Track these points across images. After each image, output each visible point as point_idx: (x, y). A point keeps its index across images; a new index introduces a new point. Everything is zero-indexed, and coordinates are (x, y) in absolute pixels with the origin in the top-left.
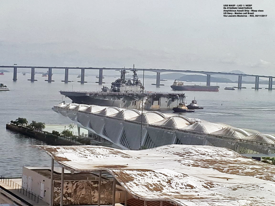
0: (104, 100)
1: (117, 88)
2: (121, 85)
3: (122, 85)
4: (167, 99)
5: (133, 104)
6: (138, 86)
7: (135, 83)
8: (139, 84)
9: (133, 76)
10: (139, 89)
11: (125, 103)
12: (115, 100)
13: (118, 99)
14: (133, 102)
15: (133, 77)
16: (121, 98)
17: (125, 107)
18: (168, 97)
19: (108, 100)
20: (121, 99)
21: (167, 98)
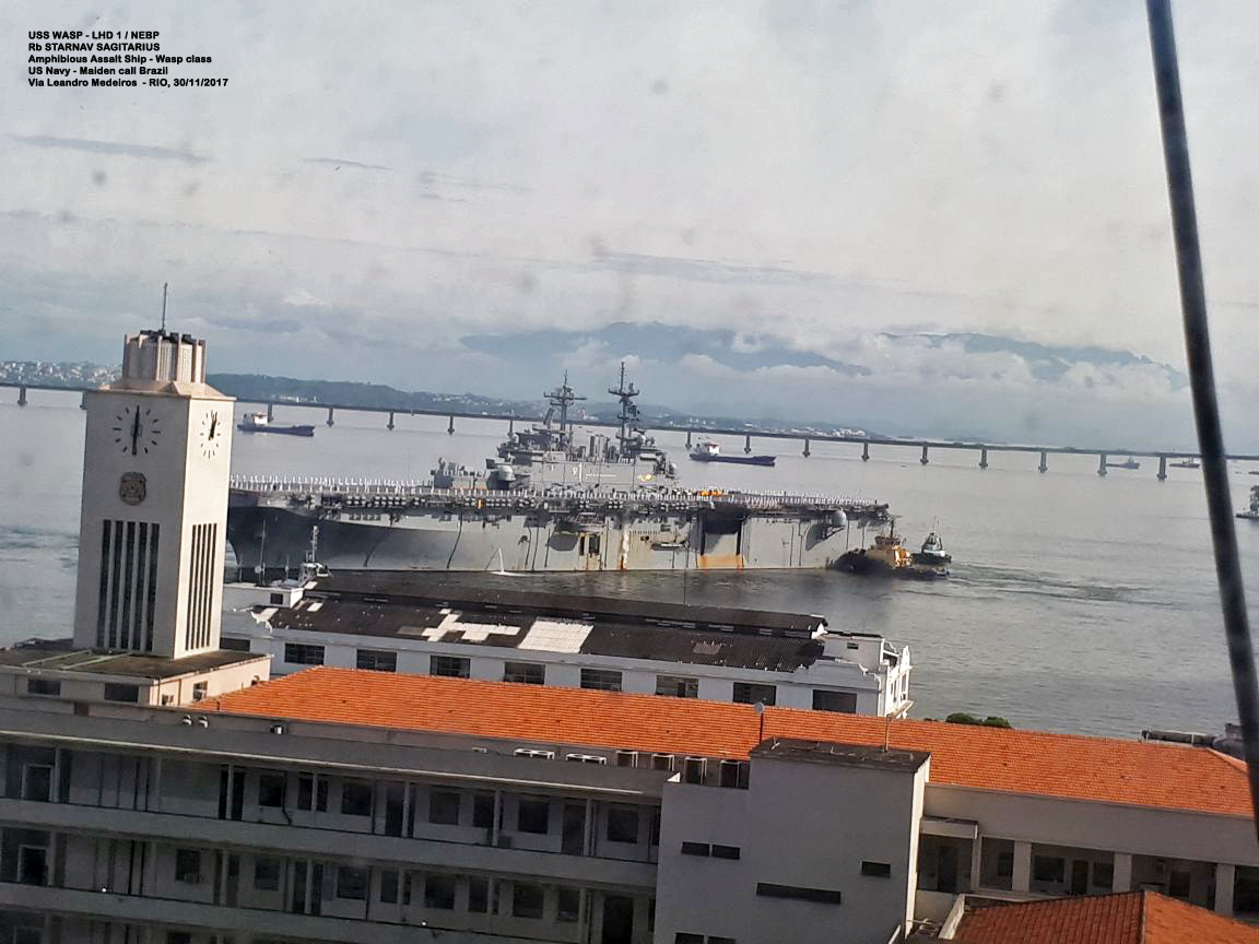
2: (533, 458)
3: (540, 458)
5: (583, 549)
6: (638, 462)
8: (644, 455)
10: (649, 477)
11: (533, 546)
13: (484, 527)
14: (583, 540)
16: (508, 518)
18: (795, 520)
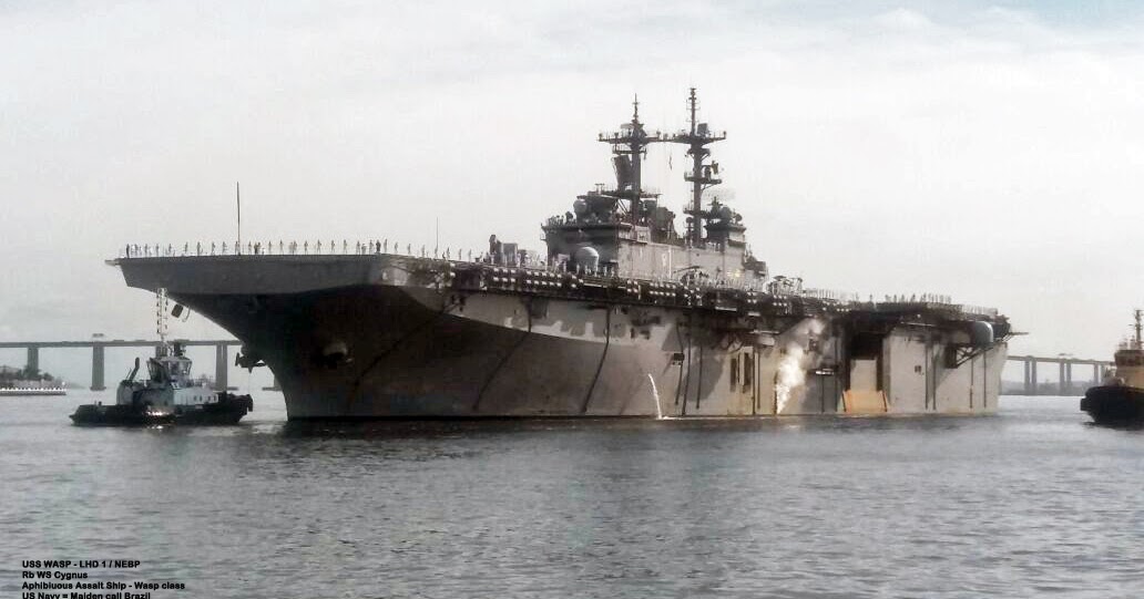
0: (528, 334)
1: (595, 252)
2: (621, 235)
3: (627, 236)
4: (923, 346)
5: (734, 379)
6: (728, 249)
7: (704, 233)
8: (732, 238)
9: (687, 179)
11: (685, 372)
12: (612, 340)
13: (633, 336)
14: (734, 364)
15: (691, 185)
16: (657, 321)
17: (681, 401)
18: (928, 336)
19: (566, 335)
20: (660, 333)
21: (922, 340)
